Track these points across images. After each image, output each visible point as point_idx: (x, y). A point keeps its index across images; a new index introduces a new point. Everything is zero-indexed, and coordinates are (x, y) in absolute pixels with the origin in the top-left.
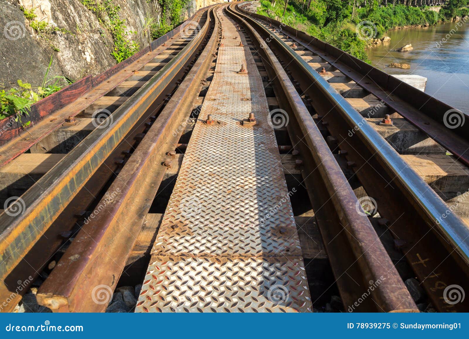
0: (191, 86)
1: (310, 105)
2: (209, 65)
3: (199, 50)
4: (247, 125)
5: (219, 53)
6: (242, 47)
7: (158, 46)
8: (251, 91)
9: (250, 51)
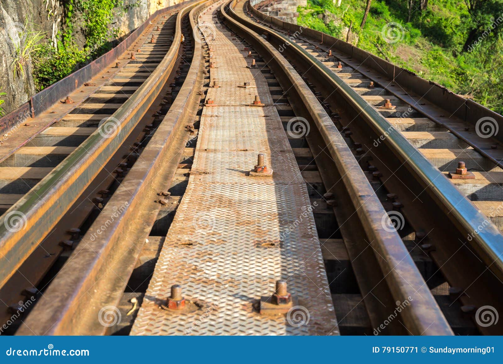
0: (131, 209)
1: (428, 260)
2: (177, 154)
3: (154, 116)
4: (269, 312)
5: (202, 123)
6: (260, 109)
7: (52, 102)
8: (280, 222)
9: (279, 119)
